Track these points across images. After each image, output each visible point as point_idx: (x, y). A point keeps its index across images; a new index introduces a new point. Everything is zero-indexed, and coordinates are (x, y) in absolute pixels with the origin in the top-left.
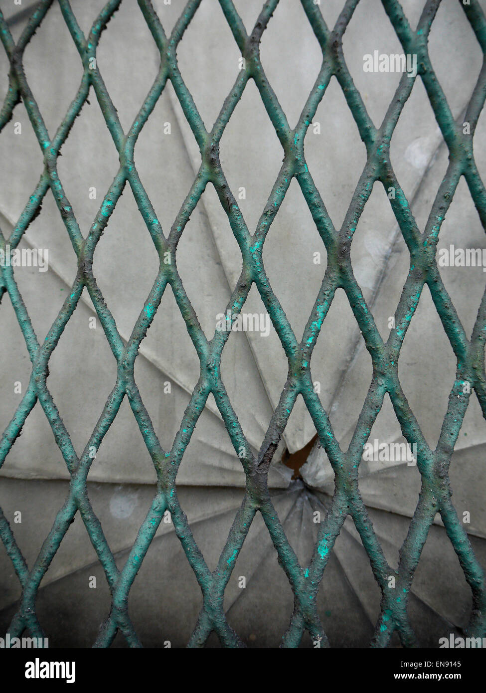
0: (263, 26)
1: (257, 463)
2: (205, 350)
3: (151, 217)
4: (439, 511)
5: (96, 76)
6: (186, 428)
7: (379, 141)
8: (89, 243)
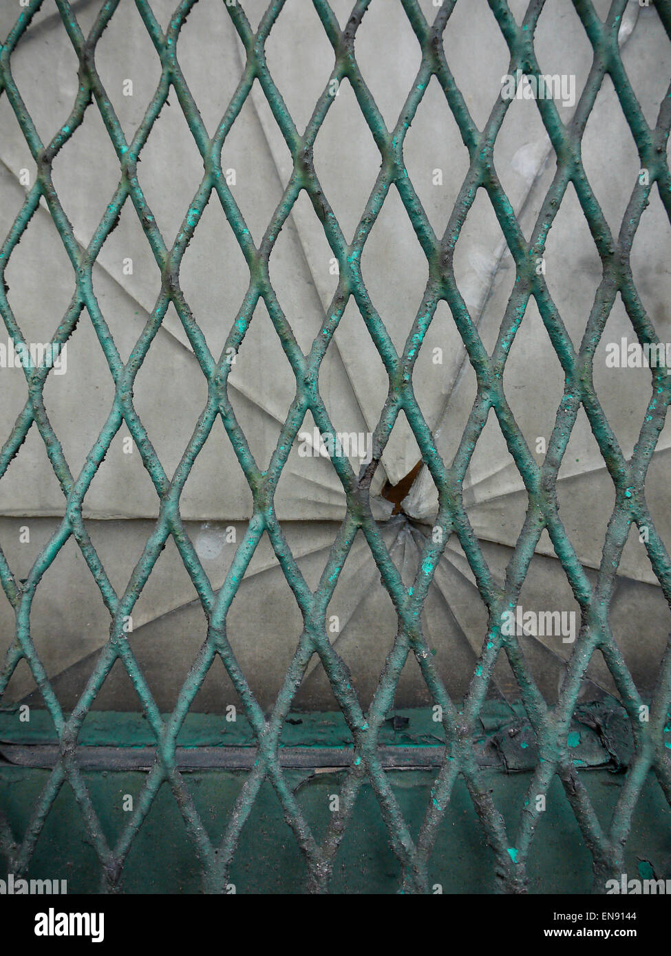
0: (358, 21)
1: (358, 480)
2: (302, 365)
3: (241, 226)
4: (546, 527)
5: (177, 75)
6: (283, 445)
7: (482, 145)
8: (176, 254)
